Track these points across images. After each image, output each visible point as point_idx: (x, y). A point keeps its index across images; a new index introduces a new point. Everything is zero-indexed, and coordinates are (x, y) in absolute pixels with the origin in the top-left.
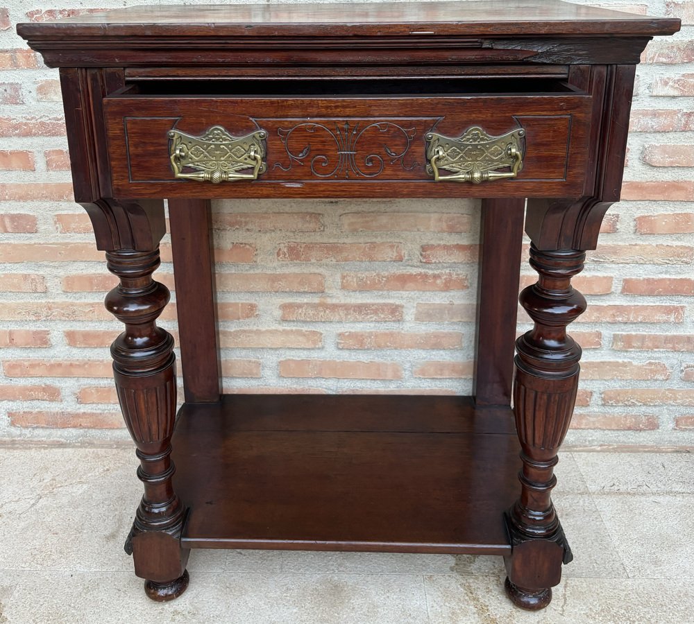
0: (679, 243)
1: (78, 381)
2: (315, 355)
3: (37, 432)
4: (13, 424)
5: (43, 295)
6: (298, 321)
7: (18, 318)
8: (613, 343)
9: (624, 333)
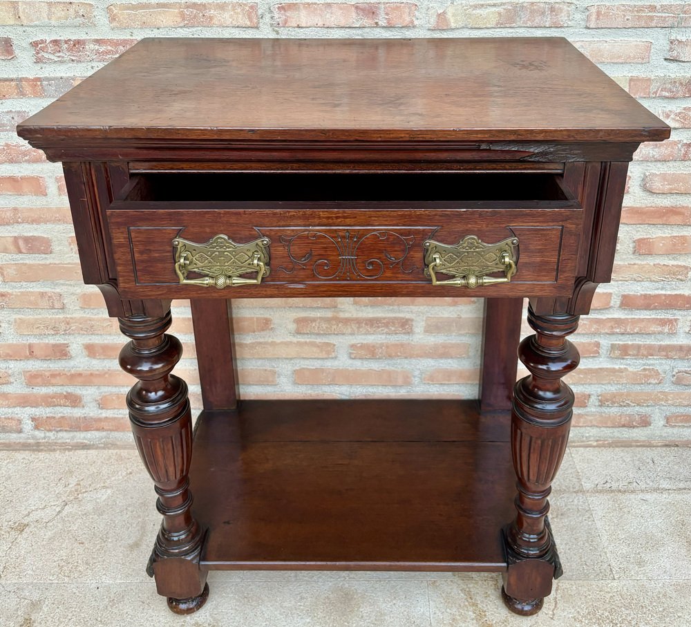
0: (675, 263)
1: (98, 388)
2: (329, 364)
3: (60, 434)
4: (36, 428)
5: (60, 311)
6: (311, 334)
7: (36, 332)
8: (611, 352)
9: (621, 343)
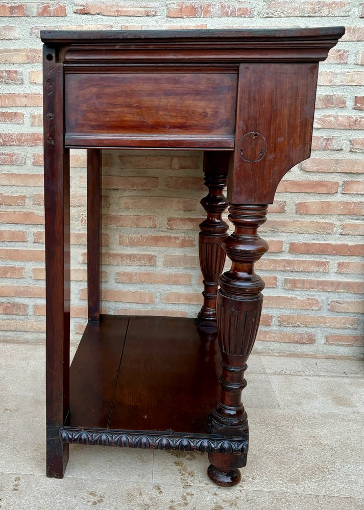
0: (324, 221)
8: (285, 284)
9: (291, 278)
